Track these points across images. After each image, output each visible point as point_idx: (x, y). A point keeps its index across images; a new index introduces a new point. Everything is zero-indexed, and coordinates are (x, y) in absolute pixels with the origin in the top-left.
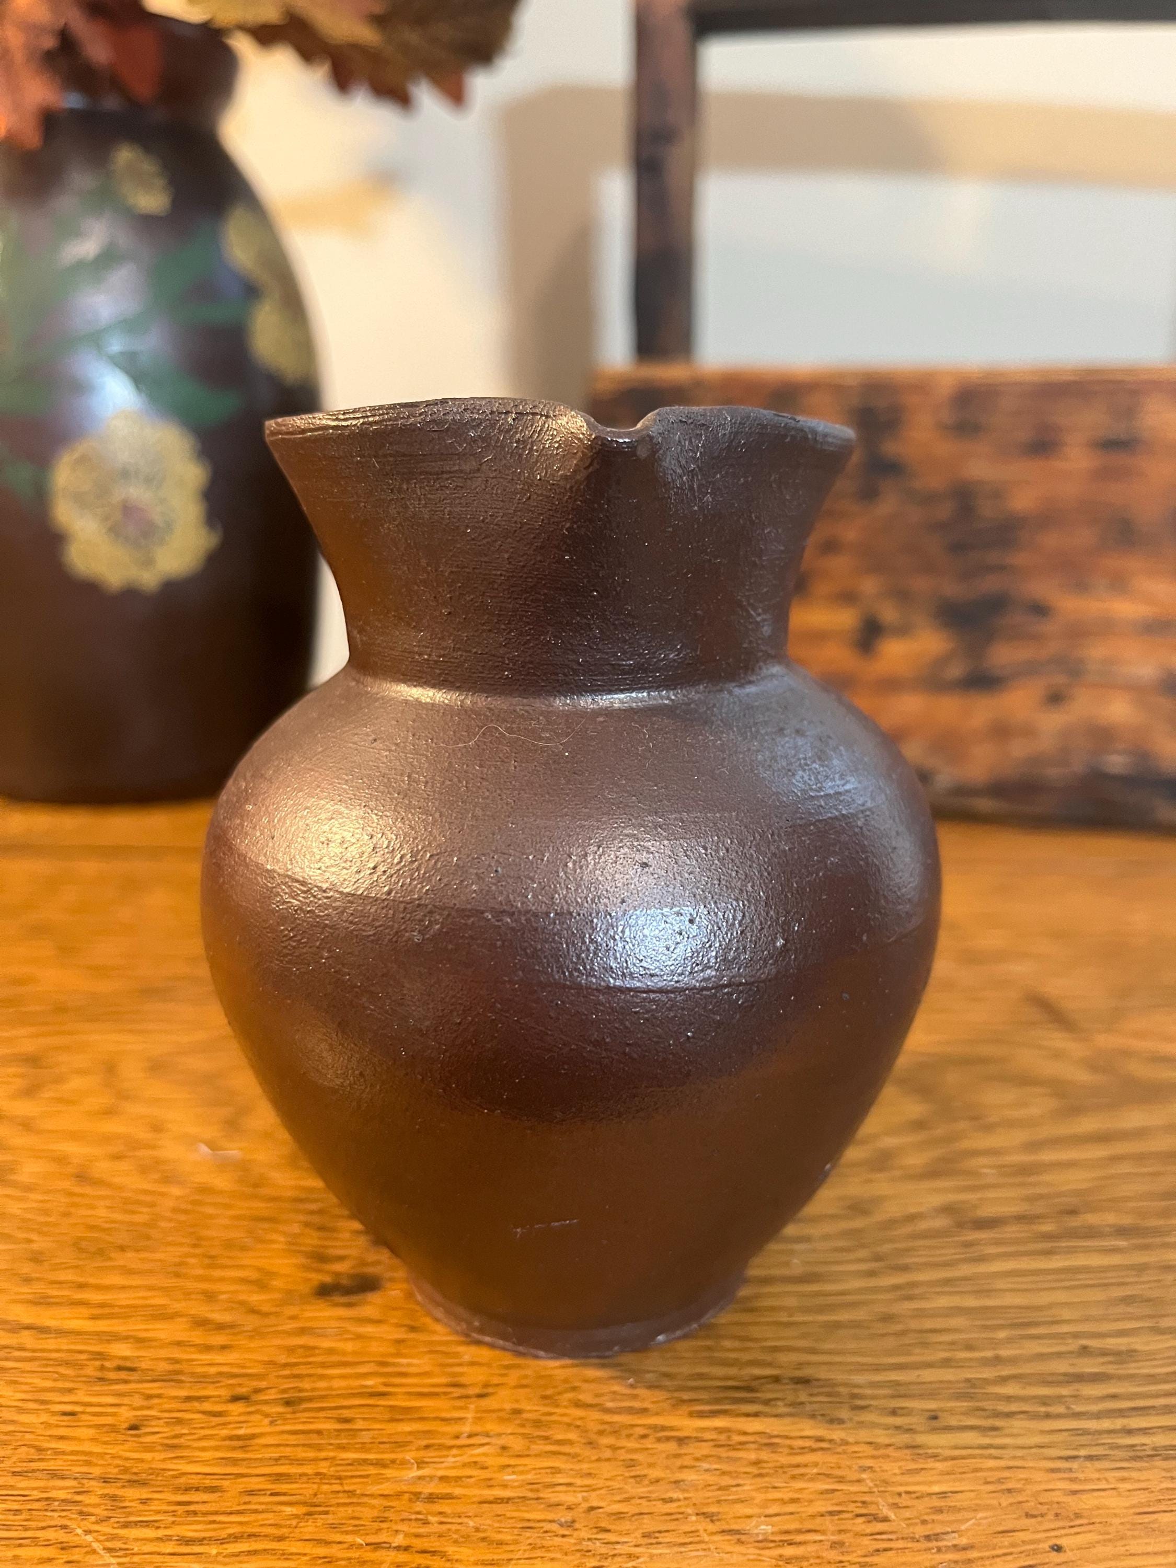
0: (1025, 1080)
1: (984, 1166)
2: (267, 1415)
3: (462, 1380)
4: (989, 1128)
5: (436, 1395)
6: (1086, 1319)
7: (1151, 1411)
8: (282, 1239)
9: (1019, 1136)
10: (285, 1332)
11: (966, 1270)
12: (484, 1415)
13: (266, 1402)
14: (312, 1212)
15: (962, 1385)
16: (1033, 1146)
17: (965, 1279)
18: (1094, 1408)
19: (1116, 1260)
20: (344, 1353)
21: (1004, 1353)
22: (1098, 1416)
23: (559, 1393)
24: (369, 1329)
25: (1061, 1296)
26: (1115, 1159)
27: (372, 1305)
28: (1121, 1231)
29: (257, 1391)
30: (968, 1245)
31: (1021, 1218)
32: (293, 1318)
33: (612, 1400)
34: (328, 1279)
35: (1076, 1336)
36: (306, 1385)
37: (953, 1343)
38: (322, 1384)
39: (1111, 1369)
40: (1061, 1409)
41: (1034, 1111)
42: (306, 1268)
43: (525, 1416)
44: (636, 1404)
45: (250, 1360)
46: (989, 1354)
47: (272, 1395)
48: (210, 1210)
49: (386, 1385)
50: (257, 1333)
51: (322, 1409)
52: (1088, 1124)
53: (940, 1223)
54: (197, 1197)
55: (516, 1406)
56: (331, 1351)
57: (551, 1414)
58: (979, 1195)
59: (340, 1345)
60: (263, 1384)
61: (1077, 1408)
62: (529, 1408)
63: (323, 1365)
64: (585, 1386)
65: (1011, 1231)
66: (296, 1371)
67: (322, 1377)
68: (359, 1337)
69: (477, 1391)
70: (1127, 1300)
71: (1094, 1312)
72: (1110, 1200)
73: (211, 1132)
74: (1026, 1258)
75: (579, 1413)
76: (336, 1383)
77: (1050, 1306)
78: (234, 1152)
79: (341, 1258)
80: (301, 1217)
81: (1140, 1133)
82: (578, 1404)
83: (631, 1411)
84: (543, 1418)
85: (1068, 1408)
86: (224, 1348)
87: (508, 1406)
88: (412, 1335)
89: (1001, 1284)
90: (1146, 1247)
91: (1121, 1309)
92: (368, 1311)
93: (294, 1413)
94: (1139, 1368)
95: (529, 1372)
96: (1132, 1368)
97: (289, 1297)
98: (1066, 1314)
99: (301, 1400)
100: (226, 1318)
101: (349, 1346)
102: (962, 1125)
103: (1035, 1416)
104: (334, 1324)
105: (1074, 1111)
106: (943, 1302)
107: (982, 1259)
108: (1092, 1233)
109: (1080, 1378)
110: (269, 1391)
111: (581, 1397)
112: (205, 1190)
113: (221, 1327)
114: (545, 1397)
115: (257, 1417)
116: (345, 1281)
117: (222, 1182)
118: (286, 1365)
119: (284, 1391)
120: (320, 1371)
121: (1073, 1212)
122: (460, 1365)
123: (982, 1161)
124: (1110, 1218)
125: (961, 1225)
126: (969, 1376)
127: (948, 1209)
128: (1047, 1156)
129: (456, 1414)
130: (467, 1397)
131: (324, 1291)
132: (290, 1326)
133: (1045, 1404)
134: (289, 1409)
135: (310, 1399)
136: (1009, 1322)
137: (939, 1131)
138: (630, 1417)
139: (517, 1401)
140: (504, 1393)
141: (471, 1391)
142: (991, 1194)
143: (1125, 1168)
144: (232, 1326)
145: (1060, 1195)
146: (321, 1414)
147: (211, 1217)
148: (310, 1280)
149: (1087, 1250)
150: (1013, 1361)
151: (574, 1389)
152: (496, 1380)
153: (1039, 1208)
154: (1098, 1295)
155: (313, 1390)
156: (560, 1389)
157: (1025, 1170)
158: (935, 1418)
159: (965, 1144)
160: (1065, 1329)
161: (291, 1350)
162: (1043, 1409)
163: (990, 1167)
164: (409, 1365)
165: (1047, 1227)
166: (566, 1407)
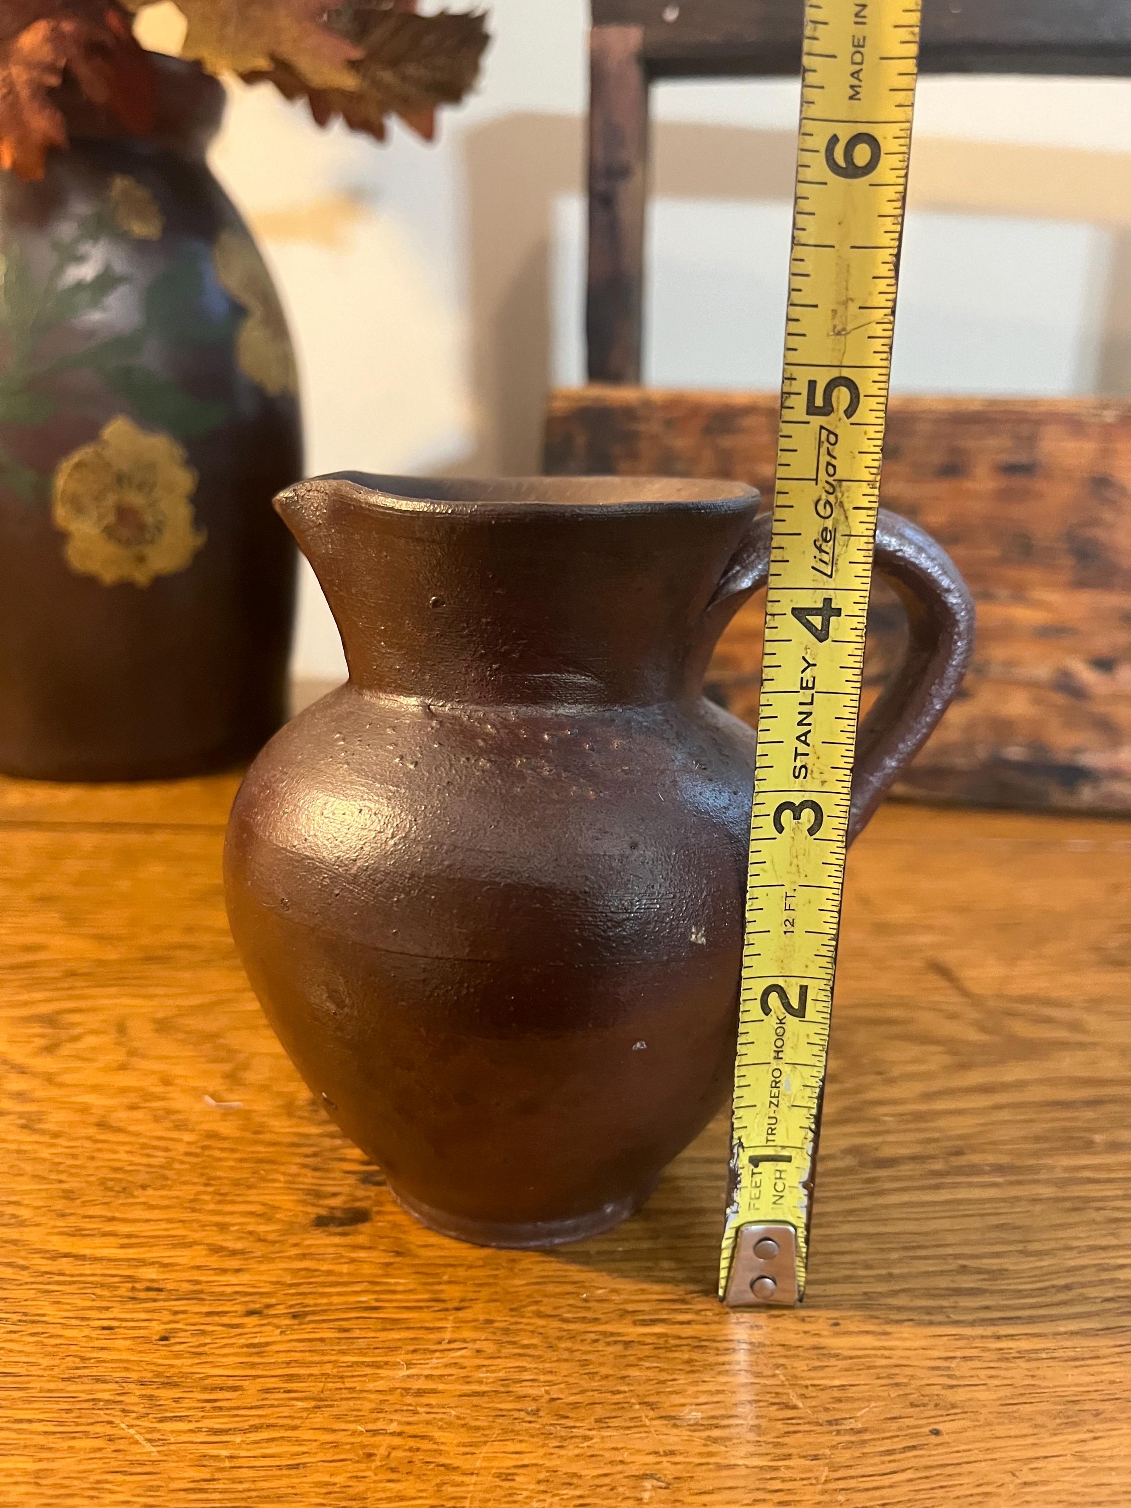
0: (925, 1039)
1: (886, 1115)
2: (278, 1327)
3: (443, 1296)
4: (891, 1081)
5: (421, 1308)
6: (966, 1243)
7: (1019, 1321)
8: (282, 1178)
9: (919, 1087)
10: (289, 1257)
11: (868, 1202)
12: (462, 1325)
13: (276, 1316)
14: (307, 1156)
15: (861, 1297)
16: (928, 1097)
17: (866, 1210)
18: (970, 1317)
19: (992, 1193)
20: (340, 1274)
21: (896, 1271)
22: (972, 1324)
23: (525, 1306)
24: (362, 1254)
25: (946, 1224)
26: (999, 1107)
27: (364, 1233)
28: (999, 1169)
29: (269, 1306)
30: (869, 1181)
31: (913, 1158)
32: (295, 1245)
33: (569, 1312)
34: (323, 1212)
35: (956, 1257)
36: (310, 1301)
37: (854, 1263)
38: (324, 1301)
39: (984, 1285)
40: (940, 1318)
41: (933, 1067)
42: (304, 1202)
43: (496, 1325)
44: (589, 1315)
45: (260, 1281)
46: (883, 1272)
47: (281, 1310)
48: (217, 1154)
49: (377, 1300)
50: (266, 1259)
51: (324, 1321)
52: (974, 1078)
53: (849, 1161)
54: (206, 1143)
55: (488, 1317)
56: (329, 1273)
57: (517, 1323)
58: (879, 1139)
59: (337, 1268)
60: (273, 1301)
61: (954, 1317)
62: (499, 1319)
63: (323, 1285)
64: (545, 1300)
65: (905, 1169)
66: (303, 1289)
67: (323, 1295)
68: (353, 1261)
69: (456, 1305)
70: (1001, 1227)
71: (974, 1237)
72: (991, 1143)
73: (216, 1084)
74: (917, 1192)
75: (542, 1322)
76: (336, 1300)
77: (936, 1232)
78: (236, 1101)
79: (334, 1195)
80: (299, 1160)
81: (1021, 1085)
82: (540, 1315)
83: (583, 1320)
84: (511, 1327)
85: (948, 1317)
86: (238, 1271)
87: (482, 1317)
88: (398, 1259)
89: (896, 1213)
90: (1020, 1183)
91: (993, 1235)
92: (361, 1239)
93: (300, 1324)
94: (1009, 1284)
95: (499, 1289)
96: (1002, 1285)
97: (290, 1228)
98: (951, 1238)
99: (306, 1314)
100: (239, 1246)
101: (345, 1269)
102: (870, 1079)
103: (921, 1323)
104: (331, 1250)
105: (963, 1067)
106: (847, 1229)
107: (881, 1193)
108: (974, 1170)
109: (958, 1292)
110: (278, 1307)
111: (542, 1309)
112: (212, 1135)
113: (234, 1253)
114: (512, 1310)
115: (270, 1328)
116: (338, 1214)
117: (227, 1128)
118: (291, 1285)
119: (291, 1306)
120: (320, 1290)
121: (959, 1153)
122: (440, 1283)
123: (881, 1110)
124: (990, 1158)
125: (862, 1164)
126: (867, 1290)
127: (853, 1151)
128: (940, 1105)
129: (439, 1324)
130: (447, 1310)
131: (321, 1222)
132: (294, 1251)
133: (928, 1313)
134: (296, 1322)
135: (314, 1313)
136: (901, 1245)
137: (849, 1084)
138: (584, 1325)
139: (488, 1313)
140: (478, 1306)
141: (449, 1305)
142: (890, 1138)
143: (1005, 1115)
144: (242, 1252)
145: (949, 1138)
146: (324, 1325)
147: (220, 1160)
148: (308, 1213)
149: (970, 1185)
150: (904, 1277)
151: (537, 1302)
152: (471, 1296)
153: (931, 1149)
154: (977, 1223)
155: (315, 1305)
156: (524, 1303)
157: (919, 1117)
158: (837, 1324)
159: (871, 1095)
160: (949, 1251)
161: (295, 1272)
162: (927, 1318)
163: (892, 1115)
164: (397, 1284)
165: (938, 1166)
166: (529, 1317)
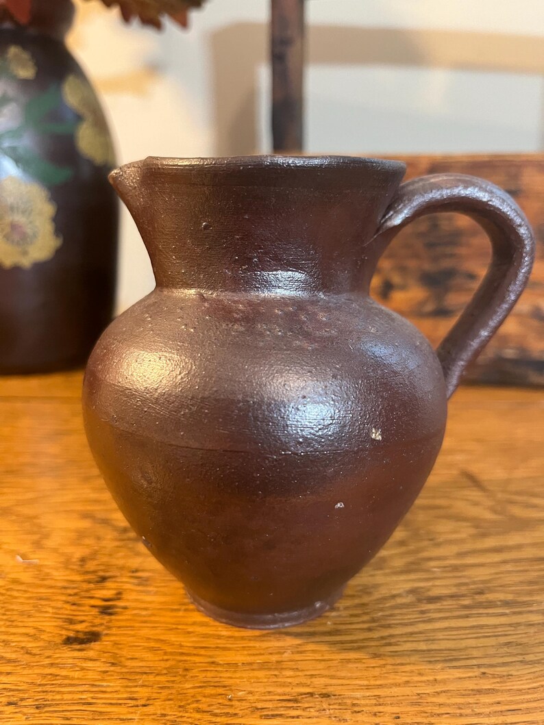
0: (459, 518)
1: (435, 567)
2: (25, 714)
3: (135, 696)
4: (438, 545)
5: (120, 704)
6: (486, 656)
7: (520, 712)
8: (50, 610)
9: (455, 549)
10: (43, 666)
11: (422, 627)
12: (145, 717)
13: (25, 706)
14: (70, 595)
15: (414, 697)
16: (461, 555)
17: (420, 633)
18: (487, 710)
19: (503, 620)
20: (73, 679)
21: (438, 678)
22: (489, 715)
23: (189, 704)
24: (90, 664)
25: (472, 643)
26: (505, 562)
27: (94, 649)
28: (506, 604)
29: (22, 700)
30: (423, 612)
31: (452, 597)
32: (48, 657)
33: (219, 708)
34: (72, 634)
35: (479, 666)
36: (49, 697)
37: (412, 672)
38: (58, 697)
39: (497, 686)
40: (469, 711)
41: (463, 536)
42: (62, 628)
43: (167, 718)
44: (231, 711)
45: (21, 682)
46: (431, 678)
47: (30, 702)
48: (15, 594)
49: (93, 698)
50: (28, 666)
51: (56, 711)
52: (490, 542)
53: (409, 599)
54: (10, 587)
55: (163, 712)
56: (66, 677)
57: (181, 717)
58: (430, 584)
59: (72, 674)
60: (26, 696)
61: (477, 711)
62: (170, 713)
63: (60, 685)
64: (204, 699)
65: (447, 604)
66: (45, 688)
67: (59, 692)
68: (82, 669)
69: (143, 702)
70: (508, 644)
71: (491, 651)
72: (501, 586)
73: (25, 549)
74: (454, 620)
75: (198, 716)
76: (66, 697)
77: (466, 648)
78: (36, 559)
79: (82, 622)
80: (64, 598)
81: (519, 547)
82: (198, 711)
83: (227, 714)
84: (178, 720)
85: (473, 710)
86: (8, 674)
87: (159, 712)
88: (112, 668)
89: (440, 635)
90: (520, 613)
91: (506, 649)
92: (91, 654)
93: (40, 713)
94: (513, 685)
95: (174, 691)
96: (508, 686)
97: (51, 645)
98: (475, 653)
99: (45, 706)
100: (13, 656)
101: (76, 675)
102: (426, 543)
103: (454, 716)
104: (70, 661)
105: (484, 535)
106: (408, 646)
107: (430, 621)
108: (490, 604)
109: (479, 692)
110: (28, 700)
111: (200, 706)
112: (16, 581)
113: (9, 661)
114: (180, 707)
115: (20, 715)
116: (81, 636)
117: (26, 577)
118: (40, 685)
119: (37, 700)
120: (57, 689)
121: (481, 593)
122: (136, 686)
123: (432, 564)
124: (501, 596)
125: (420, 601)
126: (419, 692)
127: (412, 591)
128: (469, 560)
129: (129, 716)
130: (137, 706)
131: (69, 641)
132: (47, 661)
133: (460, 708)
134: (38, 711)
135: (50, 705)
136: (443, 659)
137: (412, 547)
138: (226, 719)
139: (164, 709)
140: (158, 703)
141: (140, 702)
142: (438, 583)
143: (509, 567)
144: (14, 661)
145: (474, 583)
146: (55, 715)
147: (16, 598)
148: (61, 635)
149: (488, 615)
150: (444, 682)
151: (197, 701)
152: (155, 696)
153: (463, 590)
154: (492, 641)
155: (53, 700)
156: (189, 701)
157: (455, 568)
158: (398, 718)
159: (425, 554)
160: (475, 662)
161: (44, 676)
162: (458, 711)
163: (438, 567)
164: (108, 686)
165: (467, 602)
166: (191, 713)
